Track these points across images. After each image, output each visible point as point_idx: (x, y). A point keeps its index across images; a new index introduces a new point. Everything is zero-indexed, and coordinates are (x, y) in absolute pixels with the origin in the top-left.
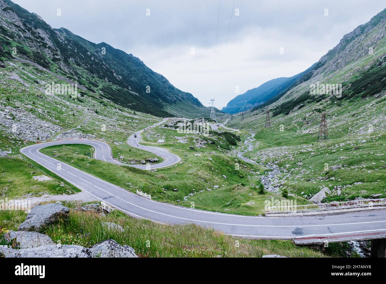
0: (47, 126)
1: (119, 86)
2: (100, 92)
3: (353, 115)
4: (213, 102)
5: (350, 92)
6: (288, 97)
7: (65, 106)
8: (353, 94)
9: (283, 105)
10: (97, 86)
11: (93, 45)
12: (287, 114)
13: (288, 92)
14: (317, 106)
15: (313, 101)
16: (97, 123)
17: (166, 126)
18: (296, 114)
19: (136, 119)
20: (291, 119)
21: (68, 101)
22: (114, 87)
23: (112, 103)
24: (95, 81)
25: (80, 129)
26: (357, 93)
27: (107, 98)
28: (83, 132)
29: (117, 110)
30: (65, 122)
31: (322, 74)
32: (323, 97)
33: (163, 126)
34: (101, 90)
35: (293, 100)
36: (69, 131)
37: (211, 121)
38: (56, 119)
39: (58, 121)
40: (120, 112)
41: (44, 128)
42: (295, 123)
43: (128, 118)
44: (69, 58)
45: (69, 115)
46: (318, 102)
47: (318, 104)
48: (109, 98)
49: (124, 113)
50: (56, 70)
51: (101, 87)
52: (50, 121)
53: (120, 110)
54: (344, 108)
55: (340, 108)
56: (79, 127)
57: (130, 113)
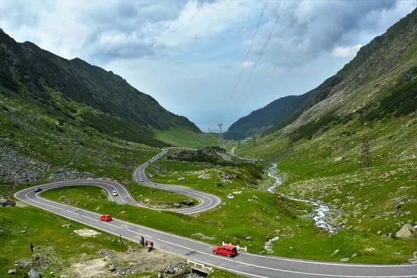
0: (34, 163)
1: (101, 110)
2: (80, 118)
3: (390, 138)
4: (220, 127)
5: (381, 112)
6: (306, 118)
7: (47, 137)
8: (385, 113)
9: (302, 128)
10: (75, 112)
11: (66, 61)
12: (310, 139)
13: (305, 113)
14: (344, 127)
15: (339, 123)
16: (90, 157)
17: (169, 158)
18: (321, 138)
19: (130, 150)
20: (317, 145)
21: (47, 131)
22: (95, 112)
23: (97, 132)
24: (72, 105)
25: (73, 166)
26: (389, 113)
27: (89, 126)
28: (79, 169)
29: (105, 141)
30: (53, 158)
31: (342, 92)
32: (350, 117)
33: (166, 158)
34: (81, 116)
35: (314, 122)
36: (61, 169)
37: (220, 150)
38: (42, 154)
39: (44, 157)
40: (109, 142)
41: (30, 166)
42: (322, 149)
43: (120, 149)
44: (39, 78)
45: (55, 149)
46: (345, 123)
47: (345, 126)
48: (92, 126)
49: (114, 144)
50: (25, 92)
51: (79, 111)
52: (36, 157)
53: (109, 140)
54: (377, 130)
55: (372, 130)
56: (71, 163)
57: (121, 144)
